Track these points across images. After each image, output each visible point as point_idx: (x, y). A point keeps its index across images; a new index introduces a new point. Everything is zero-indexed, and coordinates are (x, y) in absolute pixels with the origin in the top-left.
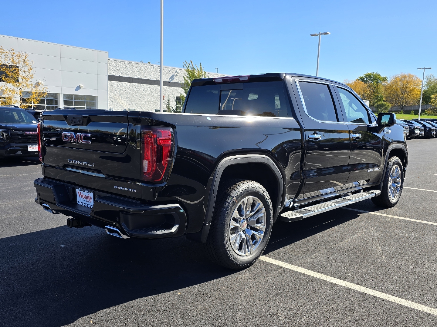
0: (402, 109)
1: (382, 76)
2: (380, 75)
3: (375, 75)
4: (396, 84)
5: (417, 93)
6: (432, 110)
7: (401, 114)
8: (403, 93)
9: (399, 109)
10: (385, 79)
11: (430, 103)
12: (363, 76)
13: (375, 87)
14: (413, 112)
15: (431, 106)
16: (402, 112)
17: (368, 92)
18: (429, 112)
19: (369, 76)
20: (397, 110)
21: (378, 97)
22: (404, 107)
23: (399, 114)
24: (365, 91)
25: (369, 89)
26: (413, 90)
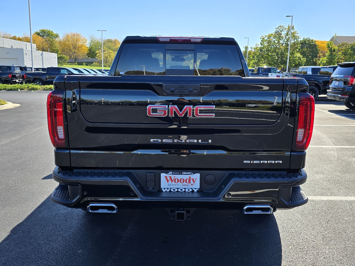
0: (75, 60)
1: (55, 33)
2: (53, 32)
3: (49, 31)
4: (68, 41)
5: (84, 49)
6: (98, 62)
7: (76, 65)
8: (74, 48)
9: (73, 61)
10: (57, 36)
11: (96, 57)
12: (39, 31)
13: (51, 42)
14: (84, 64)
15: (97, 59)
16: (77, 63)
17: (46, 46)
18: (96, 64)
19: (43, 32)
20: (72, 61)
21: (55, 50)
22: (77, 60)
23: (74, 65)
24: (44, 45)
25: (47, 44)
26: (82, 46)
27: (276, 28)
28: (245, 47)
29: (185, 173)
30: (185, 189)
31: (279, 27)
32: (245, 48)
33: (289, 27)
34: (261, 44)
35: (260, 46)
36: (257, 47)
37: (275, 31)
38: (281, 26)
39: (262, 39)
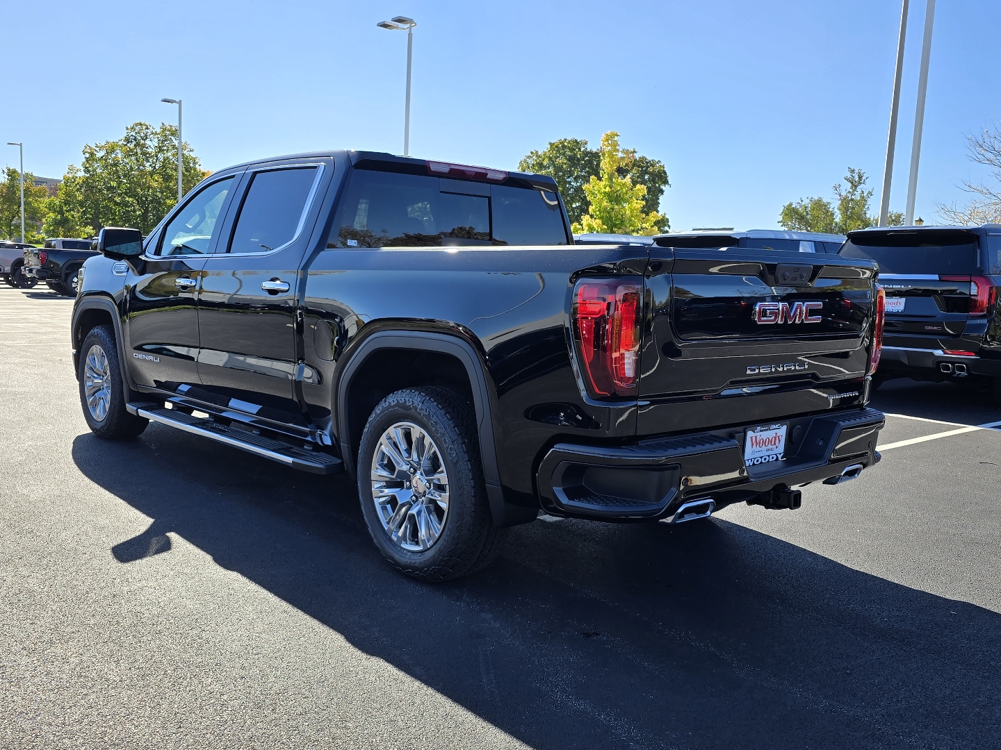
27: (127, 129)
28: (6, 171)
29: (774, 427)
30: (769, 456)
31: (137, 125)
32: (9, 175)
33: (164, 130)
34: (87, 170)
35: (81, 174)
36: (75, 178)
37: (125, 135)
38: (141, 124)
39: (87, 155)
